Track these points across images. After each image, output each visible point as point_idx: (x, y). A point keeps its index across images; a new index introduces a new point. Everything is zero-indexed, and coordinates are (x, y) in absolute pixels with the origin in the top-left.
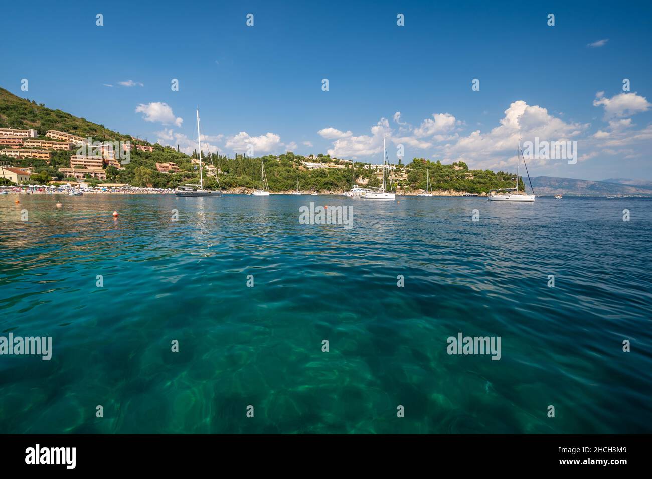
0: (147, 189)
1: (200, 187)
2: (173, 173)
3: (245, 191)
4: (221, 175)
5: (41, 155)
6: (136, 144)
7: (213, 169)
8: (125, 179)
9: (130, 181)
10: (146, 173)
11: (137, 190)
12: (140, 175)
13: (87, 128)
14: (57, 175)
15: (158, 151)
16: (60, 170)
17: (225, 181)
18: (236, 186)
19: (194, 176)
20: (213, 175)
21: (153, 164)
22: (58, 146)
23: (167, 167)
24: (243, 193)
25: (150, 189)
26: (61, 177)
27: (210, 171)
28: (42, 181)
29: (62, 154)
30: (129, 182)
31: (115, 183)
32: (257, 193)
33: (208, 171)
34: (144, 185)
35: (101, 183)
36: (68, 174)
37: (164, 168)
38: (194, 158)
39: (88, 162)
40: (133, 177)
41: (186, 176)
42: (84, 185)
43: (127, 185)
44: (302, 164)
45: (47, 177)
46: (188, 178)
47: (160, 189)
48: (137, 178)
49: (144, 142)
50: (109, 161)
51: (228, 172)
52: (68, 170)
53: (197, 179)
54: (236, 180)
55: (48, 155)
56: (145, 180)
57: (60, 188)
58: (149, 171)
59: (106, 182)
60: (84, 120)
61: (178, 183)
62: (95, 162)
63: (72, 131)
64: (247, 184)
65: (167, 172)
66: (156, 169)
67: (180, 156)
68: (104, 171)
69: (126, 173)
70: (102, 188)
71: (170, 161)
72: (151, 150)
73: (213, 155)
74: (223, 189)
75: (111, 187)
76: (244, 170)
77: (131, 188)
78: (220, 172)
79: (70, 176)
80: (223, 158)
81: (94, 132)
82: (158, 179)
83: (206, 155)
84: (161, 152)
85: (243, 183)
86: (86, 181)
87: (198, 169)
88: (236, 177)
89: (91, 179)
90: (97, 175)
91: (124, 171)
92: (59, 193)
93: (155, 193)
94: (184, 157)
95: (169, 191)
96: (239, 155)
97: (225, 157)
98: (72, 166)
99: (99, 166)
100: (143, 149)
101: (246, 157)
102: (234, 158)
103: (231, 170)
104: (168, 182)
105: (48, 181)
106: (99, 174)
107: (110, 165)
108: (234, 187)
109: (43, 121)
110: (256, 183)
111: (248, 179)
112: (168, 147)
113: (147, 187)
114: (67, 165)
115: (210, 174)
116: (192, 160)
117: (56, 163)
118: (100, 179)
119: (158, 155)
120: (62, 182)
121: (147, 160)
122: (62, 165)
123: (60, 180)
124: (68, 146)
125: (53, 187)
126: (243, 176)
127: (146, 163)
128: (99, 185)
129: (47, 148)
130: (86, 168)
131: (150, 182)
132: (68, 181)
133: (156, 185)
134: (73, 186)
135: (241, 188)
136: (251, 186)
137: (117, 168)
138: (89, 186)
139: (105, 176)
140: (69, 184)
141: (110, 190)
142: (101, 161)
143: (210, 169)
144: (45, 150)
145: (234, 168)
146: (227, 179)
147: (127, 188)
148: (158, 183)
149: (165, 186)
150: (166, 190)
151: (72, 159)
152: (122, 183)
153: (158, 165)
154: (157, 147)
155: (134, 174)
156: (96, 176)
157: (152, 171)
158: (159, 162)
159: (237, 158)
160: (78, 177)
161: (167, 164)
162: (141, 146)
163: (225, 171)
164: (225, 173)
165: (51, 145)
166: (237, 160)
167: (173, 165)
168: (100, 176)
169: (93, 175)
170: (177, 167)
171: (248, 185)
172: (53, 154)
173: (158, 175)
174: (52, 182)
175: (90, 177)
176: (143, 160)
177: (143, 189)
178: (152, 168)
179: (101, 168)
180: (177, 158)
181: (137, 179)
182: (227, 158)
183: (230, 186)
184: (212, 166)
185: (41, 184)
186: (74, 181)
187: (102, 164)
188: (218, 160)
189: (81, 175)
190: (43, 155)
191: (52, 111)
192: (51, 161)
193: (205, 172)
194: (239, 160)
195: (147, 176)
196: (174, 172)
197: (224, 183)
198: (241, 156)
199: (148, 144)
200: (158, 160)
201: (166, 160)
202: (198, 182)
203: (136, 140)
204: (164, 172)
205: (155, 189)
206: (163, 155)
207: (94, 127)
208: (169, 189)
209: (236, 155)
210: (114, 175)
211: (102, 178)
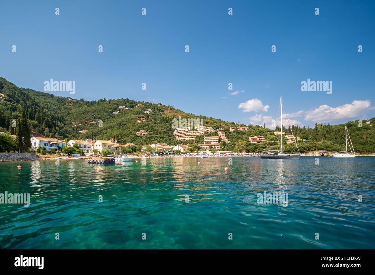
0: (242, 154)
1: (281, 151)
2: (260, 143)
3: (325, 154)
4: (300, 141)
5: (192, 138)
6: (237, 127)
7: (293, 137)
8: (230, 148)
9: (233, 149)
10: (242, 144)
11: (236, 154)
12: (238, 145)
13: (212, 122)
14: (198, 148)
15: (250, 130)
16: (199, 145)
17: (304, 146)
18: (315, 150)
19: (276, 144)
20: (293, 142)
21: (247, 138)
22: (199, 133)
23: (256, 139)
24: (323, 155)
25: (244, 154)
26: (199, 149)
27: (290, 139)
28: (192, 151)
29: (200, 137)
30: (232, 150)
31: (224, 150)
32: (338, 155)
33: (288, 140)
34: (241, 151)
35: (217, 151)
36: (202, 147)
37: (254, 139)
38: (276, 131)
39: (212, 140)
40: (234, 147)
41: (269, 144)
42: (209, 152)
43: (231, 151)
45: (194, 149)
46: (271, 145)
47: (251, 153)
48: (237, 147)
49: (242, 125)
50: (222, 138)
51: (307, 139)
52: (203, 145)
53: (278, 146)
54: (315, 145)
55: (195, 138)
56: (241, 148)
57: (198, 154)
58: (244, 142)
59: (219, 150)
60: (211, 118)
61: (263, 149)
62: (215, 140)
63: (206, 125)
64: (327, 148)
65: (256, 142)
66: (249, 141)
67: (265, 131)
68: (219, 144)
69: (231, 144)
70: (217, 153)
71: (259, 135)
72: (246, 129)
73: (293, 127)
74: (302, 152)
75: (222, 153)
76: (325, 136)
77: (233, 154)
78: (299, 139)
79: (203, 148)
80: (302, 128)
81: (216, 124)
82: (250, 147)
83: (286, 128)
84: (253, 130)
85: (323, 147)
86: (210, 150)
87: (280, 139)
88: (316, 143)
89: (212, 149)
90: (216, 147)
91: (229, 143)
92: (198, 156)
93: (247, 156)
94: (269, 131)
95: (257, 155)
96: (319, 125)
97: (304, 128)
98: (204, 143)
99: (217, 142)
100: (241, 129)
101: (327, 125)
102: (313, 127)
103: (310, 137)
104: (256, 149)
105: (194, 151)
106: (216, 146)
107: (222, 140)
108: (313, 151)
110: (338, 146)
111: (329, 143)
112: (258, 126)
113: (242, 152)
114: (202, 142)
115: (289, 142)
116: (275, 133)
117: (197, 142)
118: (217, 149)
119: (250, 132)
120: (199, 151)
121: (243, 136)
122: (200, 143)
123: (199, 150)
124: (203, 133)
125: (196, 154)
126: (323, 141)
127: (243, 137)
128: (216, 152)
129: (195, 135)
130: (210, 143)
131: (244, 149)
132: (202, 150)
133: (248, 151)
134: (204, 153)
135: (320, 151)
136: (332, 149)
137: (226, 142)
138: (211, 153)
139: (219, 147)
140: (202, 152)
141: (222, 154)
142: (218, 139)
143: (289, 138)
144: (194, 136)
145: (313, 135)
146: (306, 145)
147: (230, 154)
148: (250, 150)
149: (254, 151)
150: (254, 154)
151: (204, 139)
152: (228, 150)
153: (250, 138)
154: (250, 127)
155: (235, 145)
156: (215, 147)
157: (246, 142)
158: (251, 137)
159: (316, 127)
160: (206, 148)
161: (256, 137)
162: (240, 128)
163: (304, 138)
164: (304, 140)
165: (196, 133)
166: (316, 129)
167: (260, 137)
169: (213, 147)
170: (263, 138)
171: (328, 149)
172: (197, 137)
173: (250, 145)
174: (195, 151)
175: (212, 148)
176: (241, 136)
177: (240, 154)
178: (246, 141)
179: (218, 143)
180: (263, 132)
181: (237, 148)
182: (306, 128)
183: (309, 150)
184: (292, 135)
185: (191, 152)
186: (205, 150)
187: (218, 140)
188: (297, 131)
189: (208, 147)
190: (193, 138)
191: (198, 117)
192: (196, 140)
193: (285, 140)
194: (319, 128)
195: (243, 145)
196: (261, 142)
197: (302, 147)
198: (321, 125)
199: (244, 126)
200: (250, 135)
201: (255, 135)
202: (279, 148)
203: (237, 125)
204: (254, 142)
205: (248, 154)
206: (253, 132)
207: (215, 121)
208: (257, 153)
209: (316, 125)
210: (224, 146)
211: (218, 148)
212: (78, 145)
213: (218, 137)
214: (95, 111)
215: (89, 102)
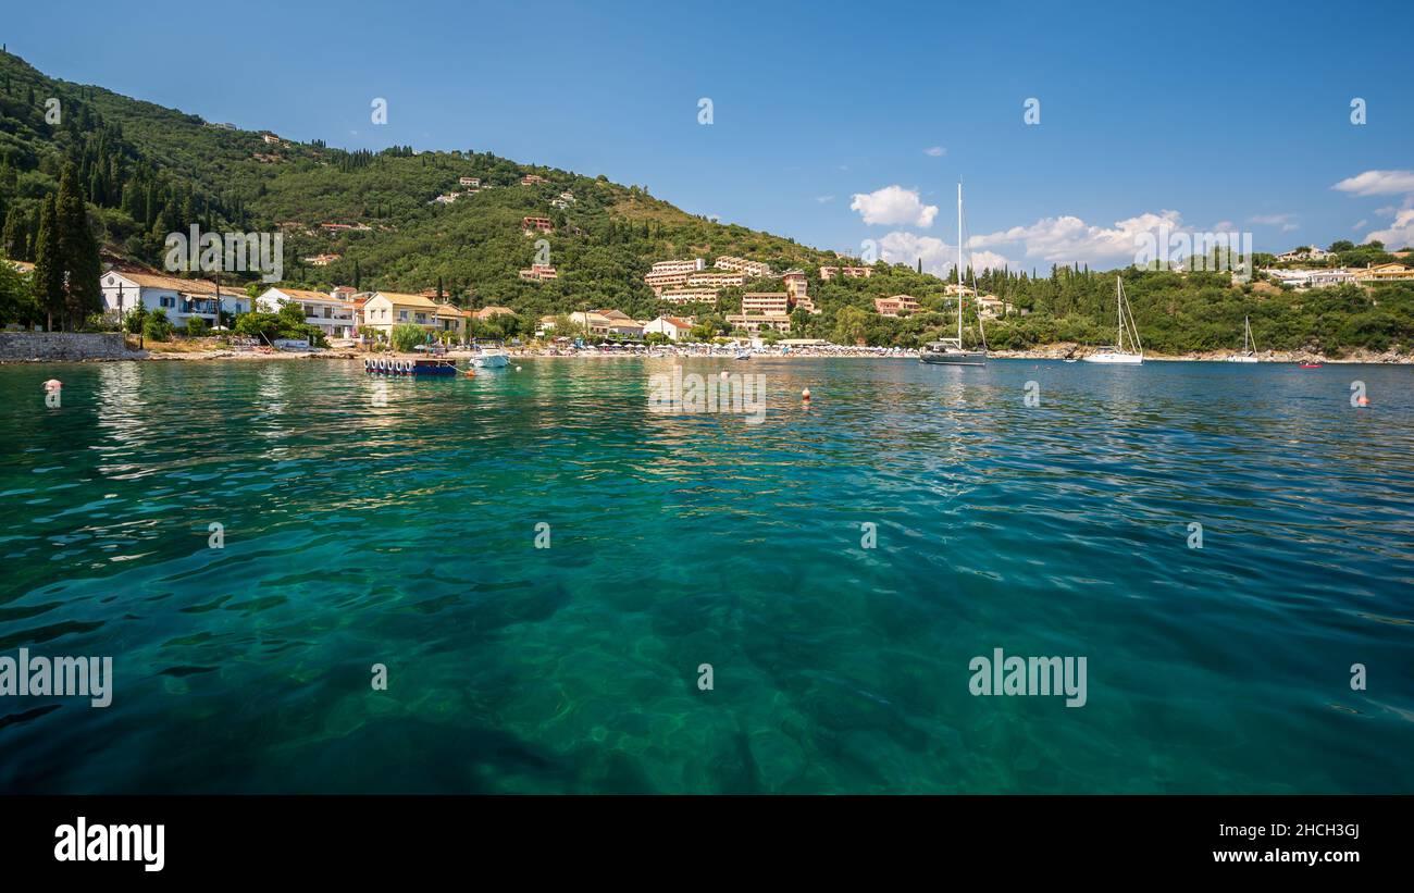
0: (856, 348)
1: (958, 342)
2: (907, 317)
3: (1075, 353)
4: (1012, 316)
5: (706, 296)
6: (842, 266)
7: (995, 303)
8: (820, 330)
9: (828, 334)
10: (855, 319)
11: (839, 351)
12: (845, 323)
13: (769, 247)
14: (724, 327)
15: (880, 276)
16: (728, 318)
17: (1021, 329)
18: (1051, 341)
19: (948, 321)
20: (994, 316)
21: (869, 301)
22: (728, 281)
23: (896, 305)
24: (1070, 356)
25: (862, 348)
26: (727, 330)
27: (988, 307)
28: (704, 337)
29: (732, 293)
30: (826, 336)
31: (803, 337)
32: (1099, 357)
33: (982, 309)
34: (851, 342)
35: (782, 339)
36: (738, 324)
37: (891, 306)
38: (951, 283)
39: (767, 303)
40: (833, 327)
41: (932, 321)
42: (757, 343)
43: (823, 340)
44: (1264, 277)
45: (710, 331)
46: (937, 324)
47: (880, 347)
48: (840, 328)
49: (855, 261)
50: (796, 299)
51: (1030, 308)
52: (738, 318)
53: (954, 326)
54: (1051, 327)
55: (714, 296)
56: (852, 332)
57: (725, 347)
58: (861, 314)
59: (789, 337)
60: (765, 235)
61: (915, 337)
62: (775, 303)
63: (748, 255)
64: (1081, 335)
65: (894, 315)
66: (874, 311)
67: (922, 281)
68: (787, 318)
69: (823, 319)
70: (783, 347)
71: (903, 293)
72: (868, 274)
73: (996, 273)
74: (1018, 348)
75: (796, 346)
76: (1075, 302)
77: (829, 348)
78: (1009, 309)
79: (740, 327)
80: (1019, 278)
81: (778, 253)
82: (877, 329)
83: (978, 275)
84: (886, 277)
85: (1071, 334)
86: (760, 336)
87: (955, 306)
88: (1052, 320)
89: (769, 332)
90: (778, 325)
91: (818, 316)
92: (723, 355)
93: (867, 355)
94: (929, 283)
95: (896, 352)
96: (1060, 269)
97: (1024, 276)
98: (744, 311)
99: (782, 309)
100: (854, 273)
101: (1081, 270)
102: (1046, 275)
103: (1039, 302)
104: (895, 334)
105: (711, 337)
106: (780, 322)
107: (798, 306)
108: (1045, 343)
109: (712, 244)
110: (1105, 333)
111: (1085, 322)
112: (900, 266)
113: (855, 344)
114: (738, 311)
115: (986, 316)
116: (947, 288)
117: (722, 308)
118: (782, 332)
119: (880, 282)
120: (728, 338)
121: (859, 294)
122: (731, 311)
123: (726, 334)
124: (740, 280)
125: (717, 346)
126: (1070, 315)
127: (858, 299)
128: (780, 342)
129: (714, 286)
130: (763, 314)
131: (861, 335)
132: (736, 335)
133: (872, 342)
134: (742, 344)
135: (1063, 345)
136: (1092, 339)
137: (808, 312)
138: (764, 343)
139: (788, 325)
140: (737, 341)
141: (795, 350)
142: (785, 300)
143: (986, 304)
144: (712, 288)
145: (1046, 299)
146: (1029, 326)
147: (821, 348)
148: (877, 337)
149: (888, 343)
150: (891, 350)
151: (745, 300)
152: (814, 338)
153: (878, 301)
154: (880, 268)
155: (836, 321)
156: (775, 327)
157: (867, 313)
158: (882, 297)
159: (1055, 276)
160: (750, 328)
161: (895, 299)
162: (850, 269)
163: (1023, 307)
164: (1024, 312)
165: (719, 280)
166: (1054, 281)
167: (907, 300)
168: (781, 326)
169: (771, 325)
170: (915, 304)
171: (1083, 338)
172: (721, 294)
173: (878, 321)
174: (716, 338)
175: (767, 328)
176: (852, 293)
177: (849, 348)
178: (867, 309)
179: (784, 313)
180: (913, 284)
181: (840, 330)
182: (1030, 277)
183: (1035, 341)
184: (993, 297)
185: (703, 341)
186: (744, 336)
187: (785, 306)
188: (1006, 284)
189: (755, 325)
190: (709, 297)
191: (725, 228)
192: (718, 304)
193: (971, 316)
194: (1062, 278)
195: (859, 324)
196: (909, 313)
197: (1019, 333)
198: (1067, 269)
199: (863, 264)
200: (880, 293)
201: (894, 292)
202: (955, 336)
203: (842, 259)
204: (889, 315)
205: (871, 348)
206: (889, 283)
207: (779, 243)
208: (897, 349)
209: (1054, 268)
210: (802, 323)
211: (784, 329)
212: (299, 307)
213: (785, 294)
214: (370, 189)
215: (344, 154)
